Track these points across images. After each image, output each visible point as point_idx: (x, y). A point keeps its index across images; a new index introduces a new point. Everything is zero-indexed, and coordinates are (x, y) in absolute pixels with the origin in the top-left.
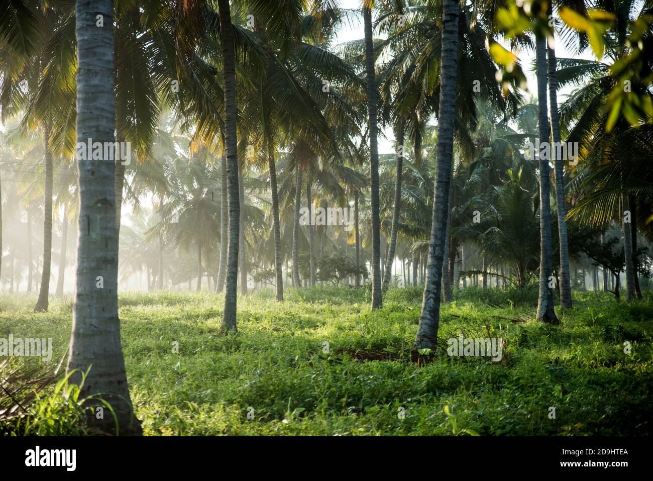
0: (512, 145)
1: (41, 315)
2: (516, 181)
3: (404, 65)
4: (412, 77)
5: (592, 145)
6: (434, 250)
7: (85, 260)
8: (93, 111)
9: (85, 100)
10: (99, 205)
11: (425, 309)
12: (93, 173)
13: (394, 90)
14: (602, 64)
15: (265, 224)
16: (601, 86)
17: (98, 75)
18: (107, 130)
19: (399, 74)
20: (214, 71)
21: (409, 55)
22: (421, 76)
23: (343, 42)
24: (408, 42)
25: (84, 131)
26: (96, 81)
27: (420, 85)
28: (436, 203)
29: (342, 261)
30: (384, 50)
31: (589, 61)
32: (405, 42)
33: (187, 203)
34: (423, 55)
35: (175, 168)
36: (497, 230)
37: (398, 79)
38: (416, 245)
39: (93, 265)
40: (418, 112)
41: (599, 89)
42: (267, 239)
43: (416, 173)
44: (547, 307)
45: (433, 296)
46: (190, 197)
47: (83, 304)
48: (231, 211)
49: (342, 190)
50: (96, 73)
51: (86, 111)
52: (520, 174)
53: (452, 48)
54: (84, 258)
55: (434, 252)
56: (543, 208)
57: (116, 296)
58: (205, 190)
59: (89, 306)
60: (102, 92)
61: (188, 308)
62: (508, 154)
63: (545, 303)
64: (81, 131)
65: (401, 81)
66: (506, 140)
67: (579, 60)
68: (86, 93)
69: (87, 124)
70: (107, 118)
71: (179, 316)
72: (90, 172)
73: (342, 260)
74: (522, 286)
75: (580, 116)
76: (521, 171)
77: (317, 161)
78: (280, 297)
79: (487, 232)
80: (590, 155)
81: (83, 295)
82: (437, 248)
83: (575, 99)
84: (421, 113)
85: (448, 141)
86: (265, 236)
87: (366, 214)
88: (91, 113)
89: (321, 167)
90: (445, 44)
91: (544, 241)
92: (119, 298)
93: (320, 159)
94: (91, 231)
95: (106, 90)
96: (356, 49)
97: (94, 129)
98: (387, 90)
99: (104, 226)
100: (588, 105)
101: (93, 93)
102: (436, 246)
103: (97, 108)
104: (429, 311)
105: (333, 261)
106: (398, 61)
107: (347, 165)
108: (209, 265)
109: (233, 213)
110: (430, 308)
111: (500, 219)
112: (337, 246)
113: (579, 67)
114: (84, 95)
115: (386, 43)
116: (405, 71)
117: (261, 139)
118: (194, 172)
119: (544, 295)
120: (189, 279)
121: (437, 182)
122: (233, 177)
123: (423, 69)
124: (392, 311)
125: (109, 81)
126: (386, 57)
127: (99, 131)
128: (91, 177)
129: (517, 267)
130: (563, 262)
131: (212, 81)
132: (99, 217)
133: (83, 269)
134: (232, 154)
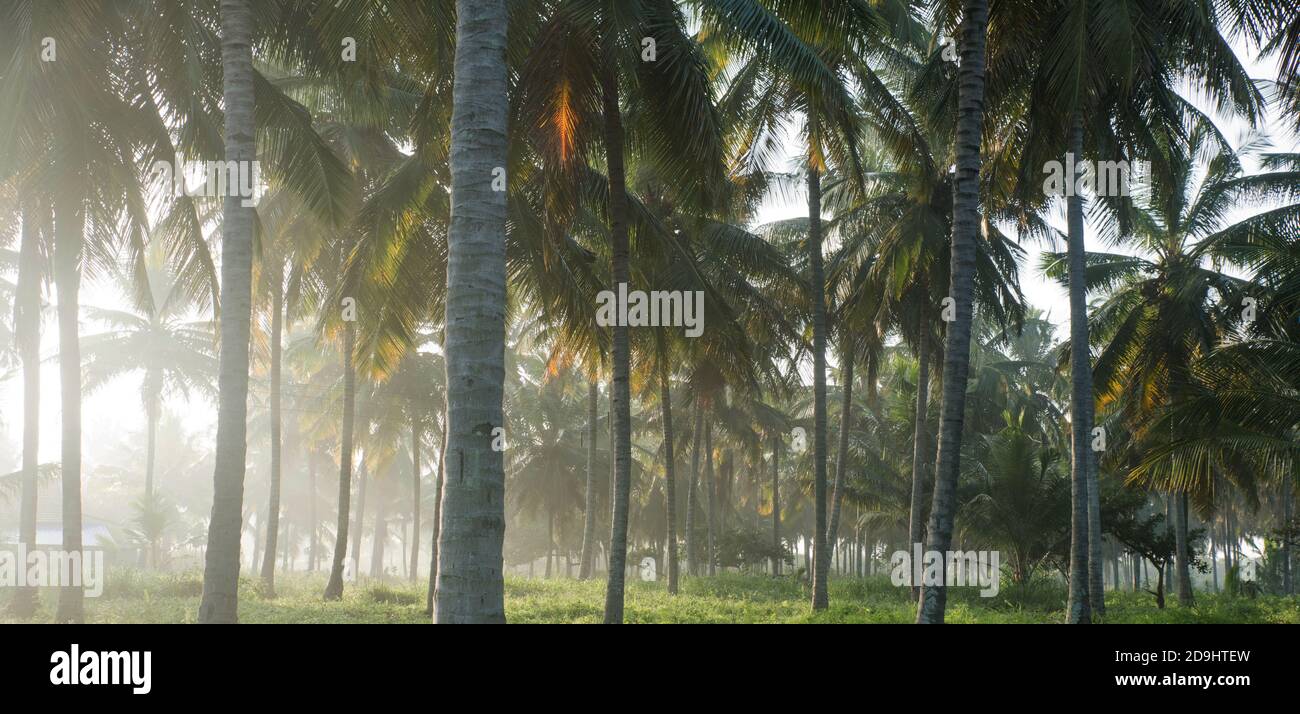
0: (1007, 376)
1: (331, 605)
2: (1015, 428)
3: (858, 256)
4: (869, 274)
5: (1129, 378)
6: (938, 523)
7: (455, 520)
8: (473, 284)
9: (463, 267)
10: (479, 433)
11: (922, 612)
12: (470, 382)
13: (843, 291)
14: (1145, 261)
15: (643, 484)
16: (1143, 293)
17: (483, 227)
18: (494, 315)
19: (850, 267)
20: (590, 257)
21: (866, 242)
22: (885, 272)
23: (768, 222)
24: (865, 222)
25: (458, 316)
26: (479, 237)
27: (883, 284)
28: (941, 451)
29: (755, 539)
30: (830, 234)
31: (1126, 258)
32: (860, 223)
33: (534, 450)
34: (886, 242)
35: (518, 400)
36: (988, 498)
37: (850, 275)
38: (865, 517)
39: (467, 529)
40: (878, 324)
41: (1141, 297)
42: (644, 504)
43: (867, 413)
44: (1082, 612)
45: (936, 593)
46: (538, 442)
47: (451, 592)
48: (618, 460)
49: (756, 436)
50: (480, 225)
51: (462, 283)
52: (1021, 418)
53: (970, 219)
54: (454, 518)
55: (938, 527)
56: (1076, 465)
57: (501, 581)
58: (561, 432)
59: (460, 594)
60: (487, 254)
61: (542, 601)
62: (1001, 390)
63: (1078, 607)
64: (454, 315)
65: (853, 278)
66: (997, 370)
67: (1111, 255)
68: (464, 256)
69: (464, 304)
70: (494, 295)
71: (531, 612)
72: (466, 380)
73: (753, 537)
74: (1023, 581)
75: (1111, 336)
76: (1022, 414)
77: (724, 392)
78: (674, 588)
79: (973, 501)
80: (1125, 393)
81: (450, 577)
82: (943, 521)
83: (1105, 310)
84: (881, 326)
85: (961, 359)
86: (642, 499)
87: (787, 472)
88: (470, 286)
89: (729, 402)
90: (958, 214)
91: (1076, 515)
92: (505, 582)
93: (728, 390)
94: (464, 474)
95: (494, 251)
96: (786, 232)
97: (474, 313)
98: (833, 290)
99: (486, 468)
100: (1123, 320)
101: (473, 256)
102: (942, 517)
103: (480, 280)
104: (929, 616)
105: (741, 539)
106: (849, 249)
107: (768, 400)
108: (563, 539)
109: (621, 462)
110: (931, 610)
111: (992, 482)
112: (742, 517)
113: (1110, 267)
114: (461, 259)
115: (833, 224)
116: (859, 265)
117: (651, 359)
118: (545, 407)
119: (1076, 596)
120: (531, 560)
121: (944, 421)
122: (622, 409)
123: (888, 261)
124: (847, 613)
125: (499, 237)
126: (832, 244)
127: (482, 316)
128: (466, 388)
129: (1016, 552)
130: (1093, 547)
131: (586, 272)
132: (477, 452)
133: (452, 534)
134: (621, 376)
